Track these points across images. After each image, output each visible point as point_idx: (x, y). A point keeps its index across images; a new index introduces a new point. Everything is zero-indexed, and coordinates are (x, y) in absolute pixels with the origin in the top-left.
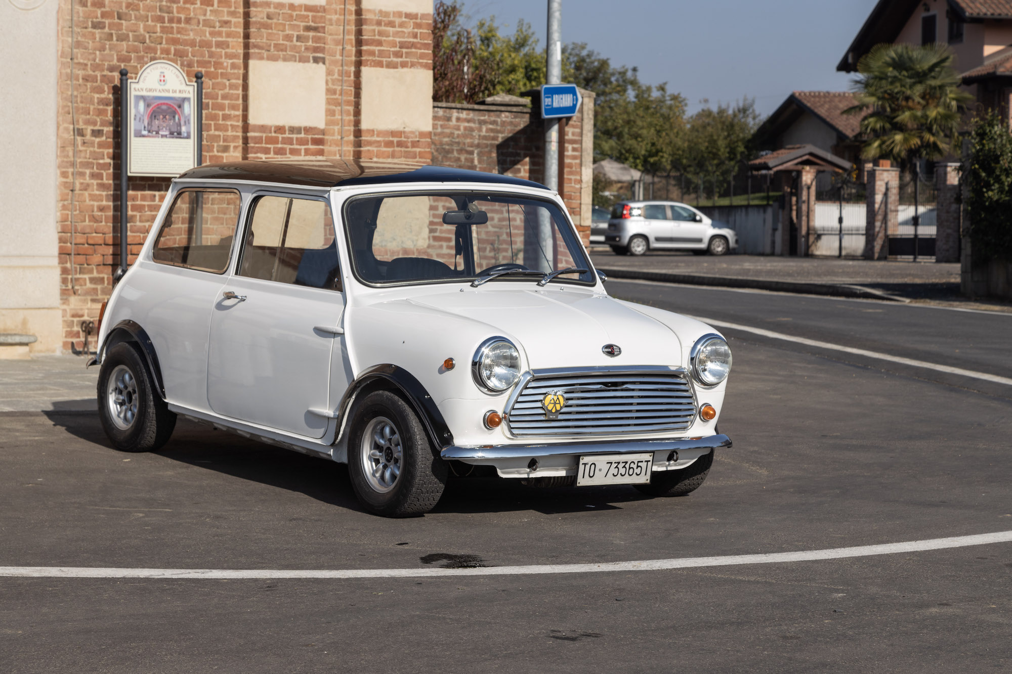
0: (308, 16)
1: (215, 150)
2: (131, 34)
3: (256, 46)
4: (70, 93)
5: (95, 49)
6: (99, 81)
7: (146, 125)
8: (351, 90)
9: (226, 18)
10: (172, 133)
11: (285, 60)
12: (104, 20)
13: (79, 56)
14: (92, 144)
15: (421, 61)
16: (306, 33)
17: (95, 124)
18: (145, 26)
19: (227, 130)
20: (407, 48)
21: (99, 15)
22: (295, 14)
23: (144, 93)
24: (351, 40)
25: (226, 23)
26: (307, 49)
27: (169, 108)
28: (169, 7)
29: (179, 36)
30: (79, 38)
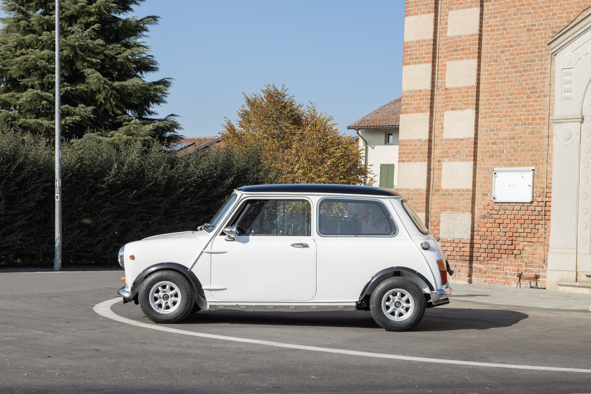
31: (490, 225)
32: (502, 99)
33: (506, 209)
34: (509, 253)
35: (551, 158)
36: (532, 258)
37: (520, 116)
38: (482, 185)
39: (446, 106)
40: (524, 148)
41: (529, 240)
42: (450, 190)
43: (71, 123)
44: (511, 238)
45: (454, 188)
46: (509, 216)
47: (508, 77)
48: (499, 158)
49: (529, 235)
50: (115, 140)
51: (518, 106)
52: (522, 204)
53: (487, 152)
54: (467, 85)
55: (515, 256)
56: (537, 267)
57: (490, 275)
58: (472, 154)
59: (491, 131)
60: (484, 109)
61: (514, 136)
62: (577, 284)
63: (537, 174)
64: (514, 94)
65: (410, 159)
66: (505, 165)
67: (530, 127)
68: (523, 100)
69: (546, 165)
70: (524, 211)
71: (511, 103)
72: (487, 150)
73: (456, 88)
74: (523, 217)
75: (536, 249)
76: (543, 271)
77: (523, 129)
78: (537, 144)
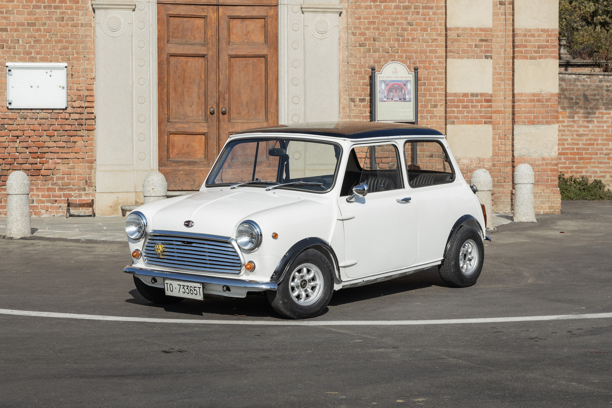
0: (482, 34)
1: (429, 107)
2: (381, 49)
3: (450, 52)
4: (347, 80)
5: (361, 57)
6: (363, 74)
7: (386, 96)
8: (511, 72)
9: (435, 37)
10: (400, 99)
11: (468, 58)
12: (366, 42)
13: (352, 61)
14: (360, 106)
15: (551, 55)
16: (480, 43)
17: (361, 96)
18: (388, 44)
19: (436, 96)
20: (543, 48)
21: (363, 40)
22: (474, 33)
23: (385, 79)
24: (510, 45)
25: (435, 40)
26: (481, 51)
27: (399, 86)
28: (402, 33)
29: (408, 48)
30: (352, 52)
31: (4, 139)
33: (25, 117)
35: (91, 53)
36: (68, 179)
40: (50, 39)
41: (62, 156)
44: (35, 156)
46: (32, 126)
48: (12, 50)
49: (63, 150)
52: (51, 111)
55: (43, 178)
56: (76, 189)
61: (33, 21)
63: (71, 73)
66: (23, 60)
67: (58, 11)
70: (55, 120)
74: (52, 127)
75: (73, 168)
76: (87, 194)
77: (47, 13)
78: (70, 34)
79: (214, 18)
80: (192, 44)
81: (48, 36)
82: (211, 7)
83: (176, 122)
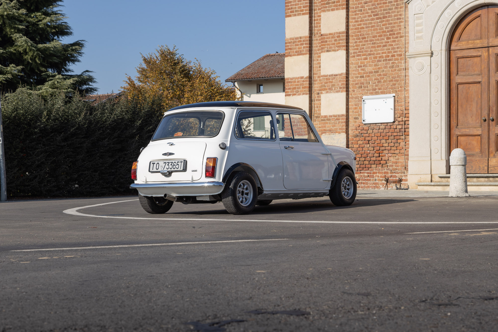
31: (361, 142)
32: (367, 41)
33: (373, 129)
34: (377, 163)
35: (408, 86)
36: (395, 166)
37: (382, 54)
38: (353, 111)
39: (322, 48)
40: (386, 80)
41: (392, 152)
42: (328, 116)
43: (4, 80)
44: (378, 152)
45: (331, 114)
46: (376, 134)
47: (371, 23)
48: (366, 88)
49: (393, 148)
50: (43, 92)
51: (380, 46)
52: (386, 124)
53: (357, 84)
54: (338, 31)
55: (382, 165)
56: (399, 173)
57: (363, 182)
58: (345, 86)
59: (359, 67)
60: (353, 50)
61: (377, 70)
62: (433, 184)
63: (397, 100)
64: (376, 36)
65: (294, 93)
66: (372, 94)
67: (391, 62)
68: (384, 41)
69: (404, 92)
70: (388, 130)
71: (375, 43)
72: (356, 82)
73: (330, 34)
74: (388, 134)
75: (398, 159)
76: (405, 175)
77: (385, 64)
78: (397, 75)
79: (486, 56)
80: (472, 75)
81: (385, 78)
82: (484, 48)
83: (461, 128)
